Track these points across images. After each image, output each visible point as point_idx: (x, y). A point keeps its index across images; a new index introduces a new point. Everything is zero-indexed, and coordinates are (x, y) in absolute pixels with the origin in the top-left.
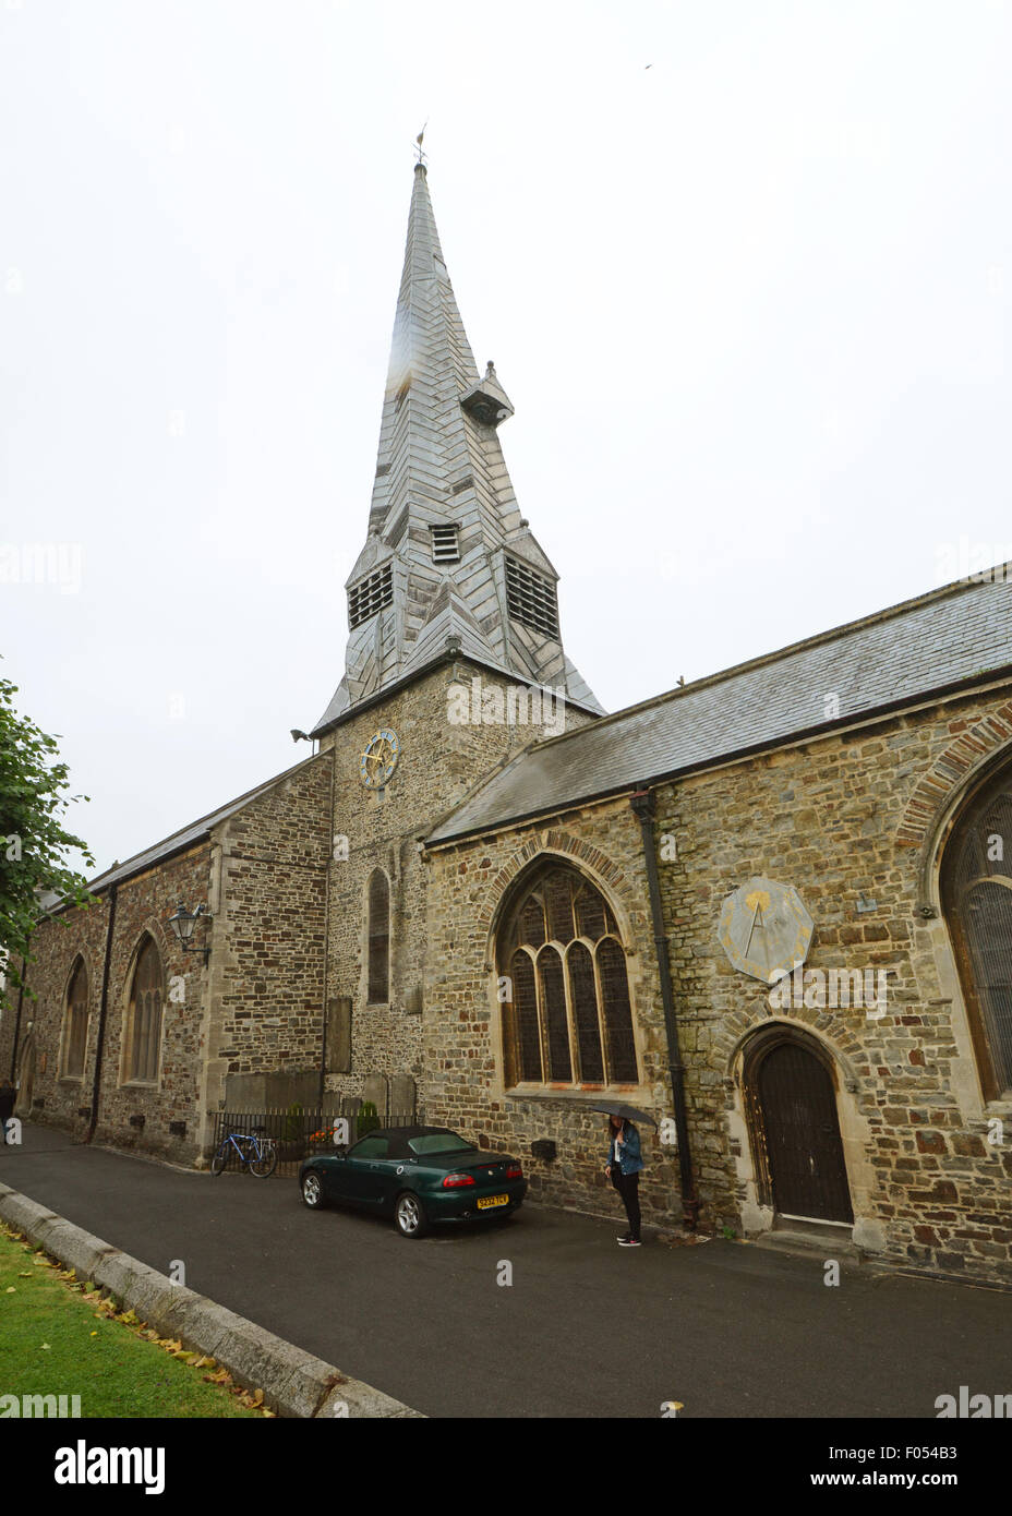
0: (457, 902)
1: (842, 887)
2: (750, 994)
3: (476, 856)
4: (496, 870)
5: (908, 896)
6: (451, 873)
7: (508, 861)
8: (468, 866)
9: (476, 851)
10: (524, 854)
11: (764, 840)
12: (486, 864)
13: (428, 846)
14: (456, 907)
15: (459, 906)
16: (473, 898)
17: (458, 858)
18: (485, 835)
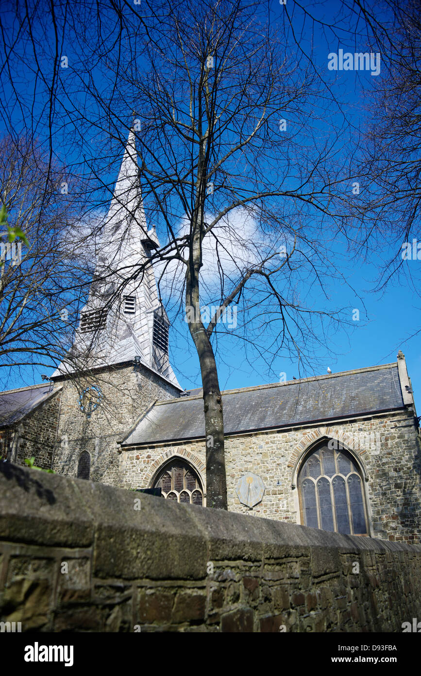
0: (133, 471)
1: (273, 477)
2: (244, 511)
3: (145, 453)
4: (153, 460)
5: (289, 481)
6: (131, 459)
7: (159, 457)
8: (140, 457)
9: (145, 451)
10: (167, 455)
11: (252, 460)
12: (149, 457)
13: (122, 446)
14: (133, 473)
15: (134, 473)
16: (142, 470)
17: (136, 453)
18: (150, 445)
